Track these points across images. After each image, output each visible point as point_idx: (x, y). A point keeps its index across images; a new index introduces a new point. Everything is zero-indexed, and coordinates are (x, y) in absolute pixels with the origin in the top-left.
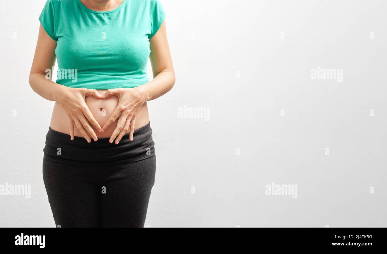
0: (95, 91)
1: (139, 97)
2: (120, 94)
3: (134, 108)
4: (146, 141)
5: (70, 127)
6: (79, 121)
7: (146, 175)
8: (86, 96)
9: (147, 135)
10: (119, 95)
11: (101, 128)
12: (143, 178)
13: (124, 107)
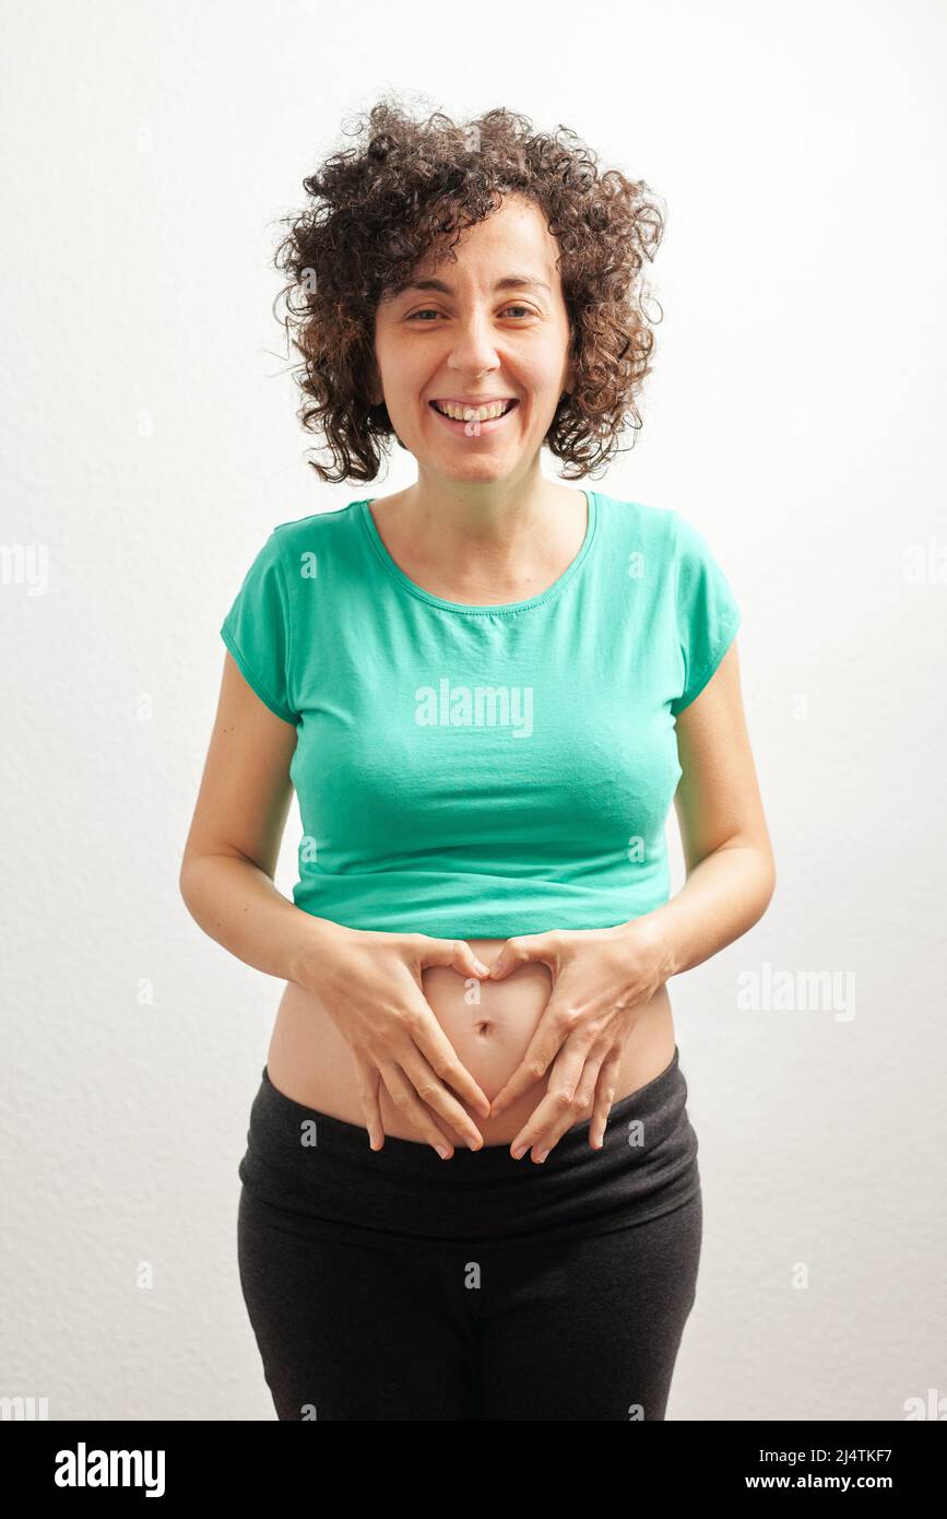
0: (463, 946)
1: (636, 966)
2: (558, 959)
3: (616, 1017)
4: (661, 1142)
5: (365, 1098)
6: (401, 1071)
7: (662, 1283)
8: (425, 967)
9: (665, 1115)
10: (553, 962)
11: (485, 1101)
12: (647, 1299)
13: (574, 1013)
